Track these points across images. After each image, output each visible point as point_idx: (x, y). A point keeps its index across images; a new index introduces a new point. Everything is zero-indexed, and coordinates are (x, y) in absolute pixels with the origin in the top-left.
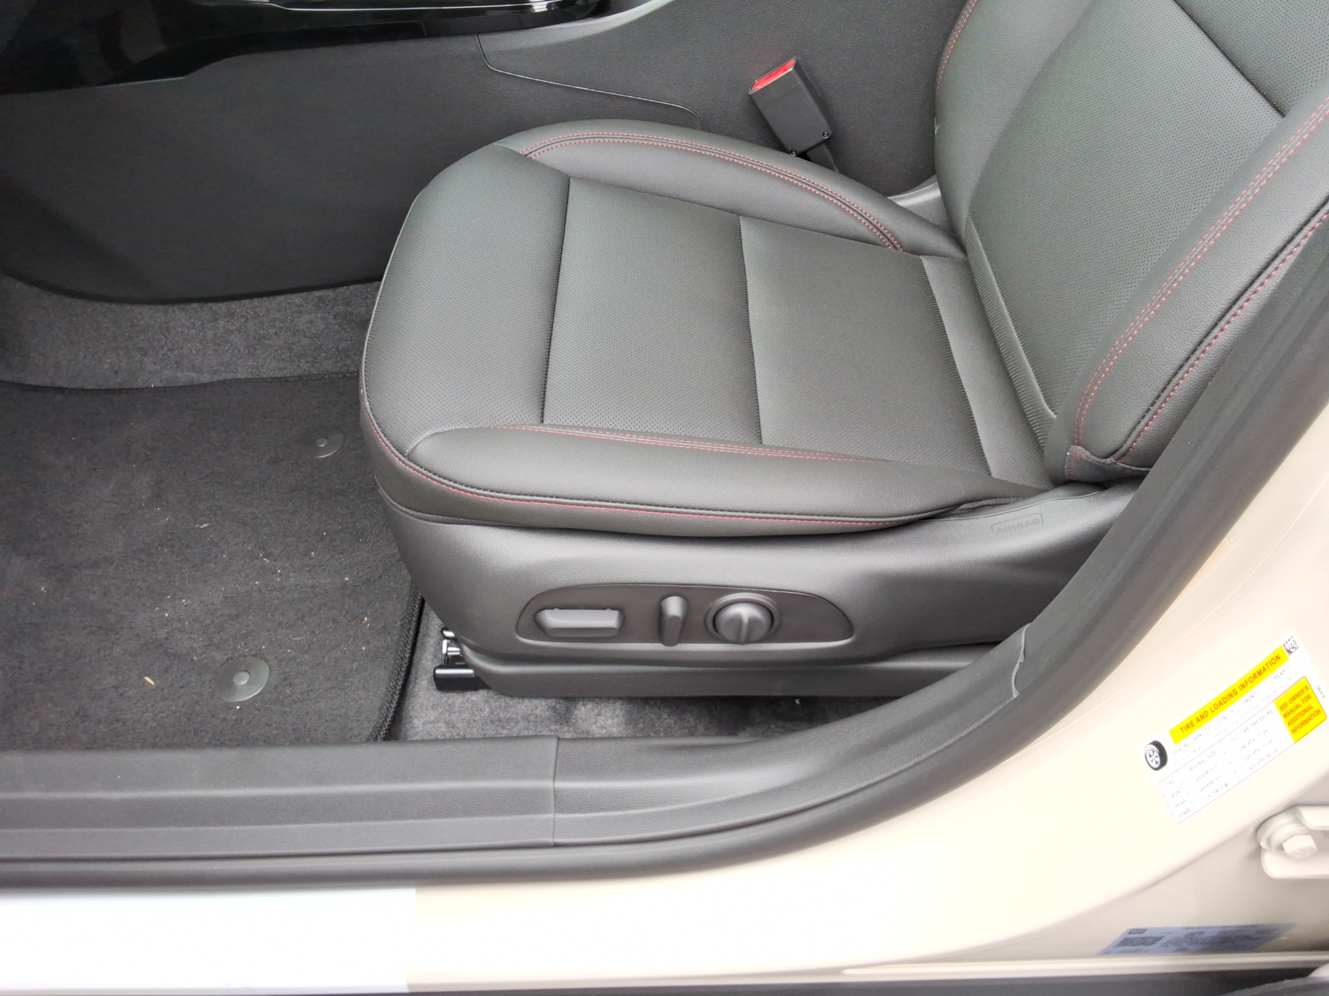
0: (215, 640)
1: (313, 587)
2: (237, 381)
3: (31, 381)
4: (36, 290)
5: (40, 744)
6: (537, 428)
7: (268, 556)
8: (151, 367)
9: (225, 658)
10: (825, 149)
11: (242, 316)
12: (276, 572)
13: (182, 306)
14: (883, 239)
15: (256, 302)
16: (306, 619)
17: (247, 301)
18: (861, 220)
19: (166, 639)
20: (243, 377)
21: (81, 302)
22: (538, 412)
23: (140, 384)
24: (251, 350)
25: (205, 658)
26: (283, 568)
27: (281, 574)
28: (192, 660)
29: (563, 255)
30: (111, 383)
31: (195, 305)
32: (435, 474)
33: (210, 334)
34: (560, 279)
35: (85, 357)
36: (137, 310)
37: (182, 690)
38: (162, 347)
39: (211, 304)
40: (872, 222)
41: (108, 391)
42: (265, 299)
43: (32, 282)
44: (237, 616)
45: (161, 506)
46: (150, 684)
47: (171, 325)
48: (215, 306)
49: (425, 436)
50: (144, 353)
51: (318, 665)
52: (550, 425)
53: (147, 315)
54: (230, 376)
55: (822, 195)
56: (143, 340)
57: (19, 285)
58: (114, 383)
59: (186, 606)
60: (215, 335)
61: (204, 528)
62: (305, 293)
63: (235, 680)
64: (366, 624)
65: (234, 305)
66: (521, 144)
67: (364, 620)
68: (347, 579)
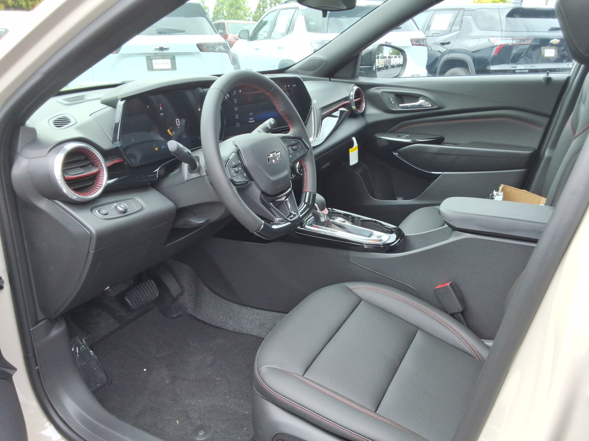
0: (201, 417)
1: (236, 411)
2: (252, 335)
3: (199, 317)
4: (210, 291)
5: (141, 427)
6: (300, 377)
7: (230, 396)
8: (231, 323)
9: (201, 424)
10: (460, 314)
11: (261, 315)
12: (228, 402)
13: (246, 307)
14: (475, 355)
15: (266, 312)
16: (229, 421)
17: (264, 311)
18: (467, 345)
19: (189, 411)
20: (255, 335)
21: (220, 298)
22: (304, 371)
23: (226, 328)
24: (260, 327)
25: (196, 421)
26: (232, 402)
27: (230, 403)
28: (192, 421)
29: (344, 324)
30: (219, 325)
31: (249, 308)
32: (262, 380)
33: (251, 318)
34: (338, 332)
35: (215, 315)
36: (234, 305)
37: (184, 429)
38: (236, 318)
39: (254, 309)
40: (472, 347)
41: (217, 327)
42: (269, 312)
43: (209, 288)
44: (211, 412)
45: (210, 368)
46: (177, 423)
47: (241, 312)
48: (255, 310)
49: (265, 367)
50: (231, 318)
51: (224, 438)
52: (306, 378)
53: (235, 307)
54: (251, 333)
55: (454, 331)
56: (232, 315)
57: (206, 288)
58: (220, 325)
59: (200, 403)
60: (252, 319)
61: (218, 380)
62: (281, 313)
63: (199, 432)
64: (244, 430)
65: (260, 311)
66: (352, 286)
67: (244, 429)
68: (247, 413)
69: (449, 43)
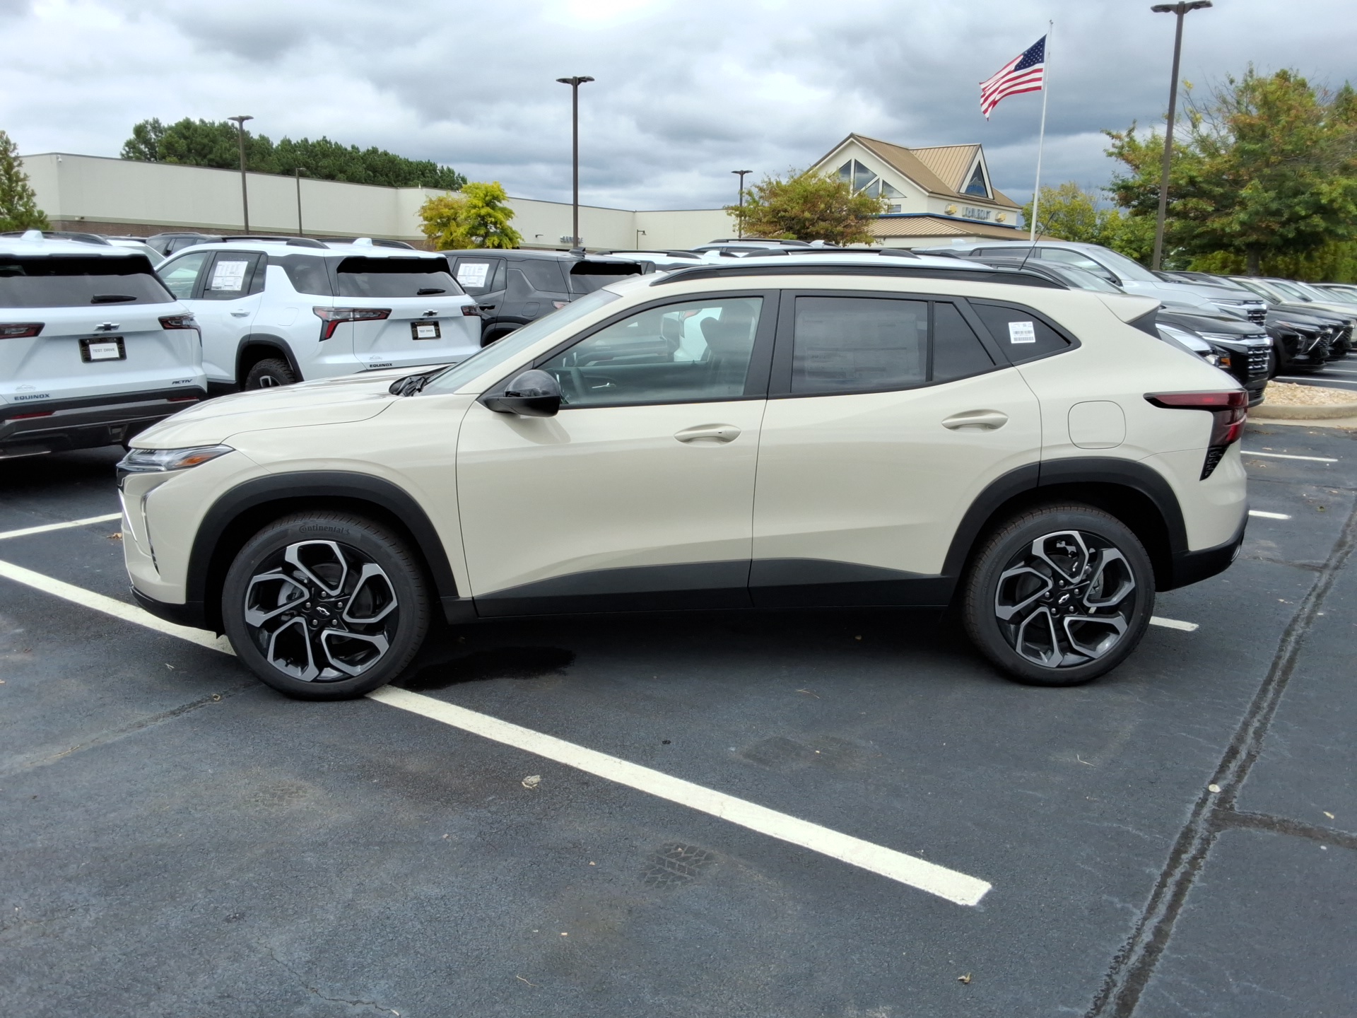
69: (492, 307)
